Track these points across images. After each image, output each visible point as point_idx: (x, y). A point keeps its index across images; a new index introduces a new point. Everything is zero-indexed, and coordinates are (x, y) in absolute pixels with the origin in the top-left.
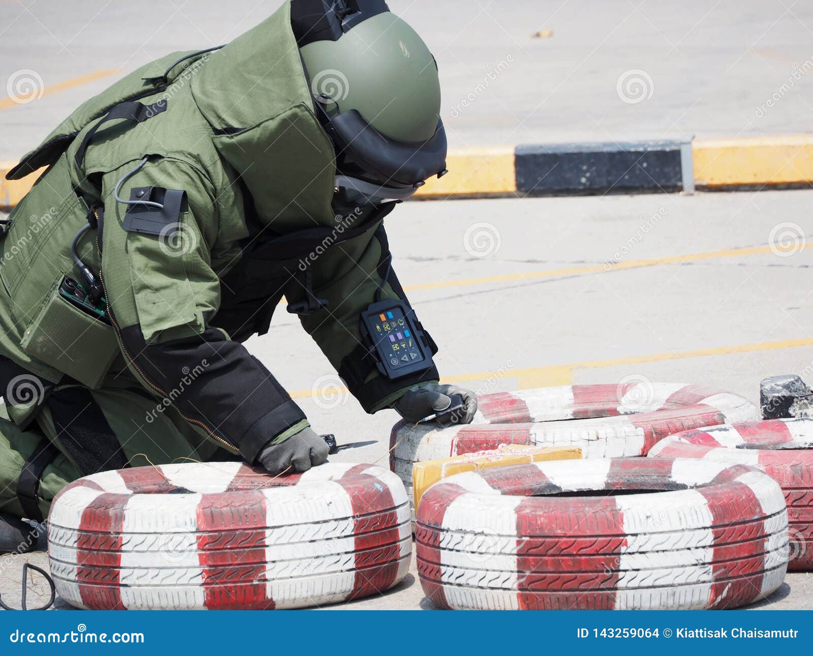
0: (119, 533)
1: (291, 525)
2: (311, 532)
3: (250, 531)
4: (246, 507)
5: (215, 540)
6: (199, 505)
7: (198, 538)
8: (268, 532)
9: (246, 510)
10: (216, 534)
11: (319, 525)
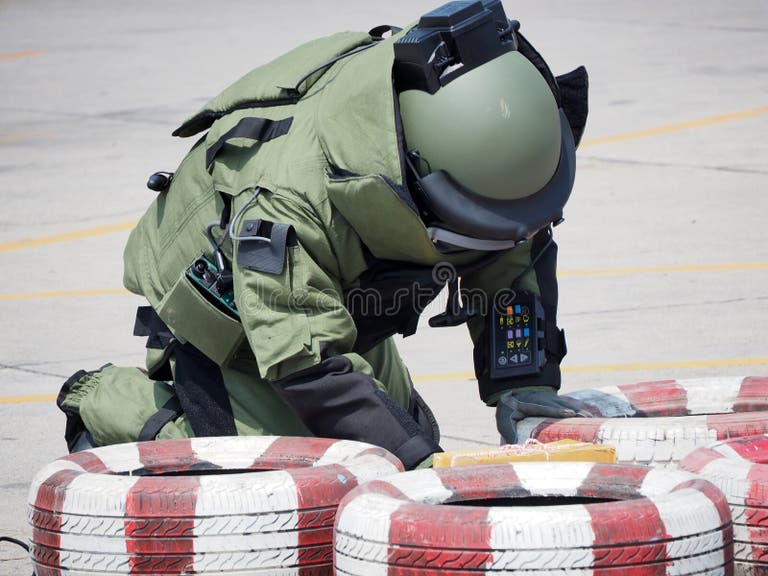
0: (60, 513)
1: (223, 516)
2: (245, 524)
3: (178, 520)
4: (177, 494)
5: (143, 527)
6: (131, 489)
7: (126, 524)
8: (196, 522)
9: (175, 497)
10: (144, 520)
11: (254, 518)
